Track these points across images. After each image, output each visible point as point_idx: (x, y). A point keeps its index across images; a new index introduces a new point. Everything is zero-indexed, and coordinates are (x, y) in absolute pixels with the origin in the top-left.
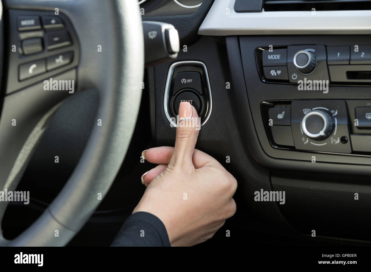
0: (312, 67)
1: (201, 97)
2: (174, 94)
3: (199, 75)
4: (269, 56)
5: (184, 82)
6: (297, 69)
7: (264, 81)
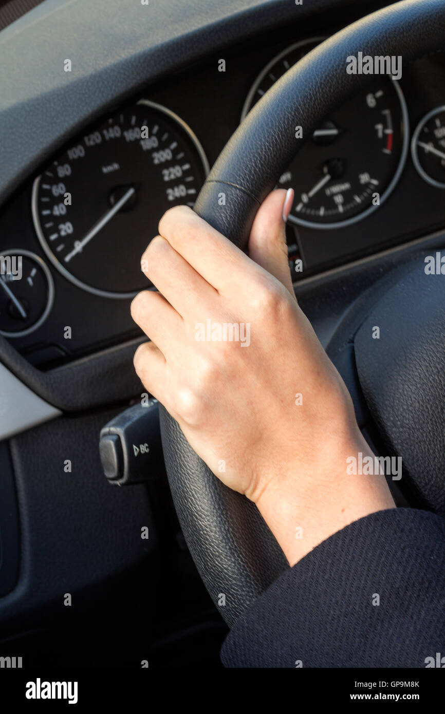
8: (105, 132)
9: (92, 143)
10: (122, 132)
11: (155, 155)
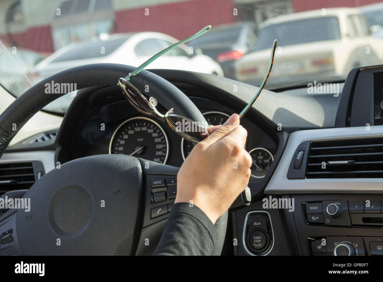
0: (339, 214)
1: (267, 235)
2: (249, 232)
3: (265, 220)
4: (310, 207)
5: (255, 225)
6: (329, 216)
7: (308, 223)
8: (142, 128)
9: (137, 130)
10: (148, 129)
11: (156, 139)
